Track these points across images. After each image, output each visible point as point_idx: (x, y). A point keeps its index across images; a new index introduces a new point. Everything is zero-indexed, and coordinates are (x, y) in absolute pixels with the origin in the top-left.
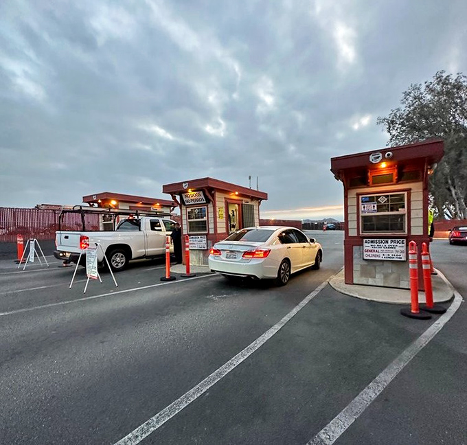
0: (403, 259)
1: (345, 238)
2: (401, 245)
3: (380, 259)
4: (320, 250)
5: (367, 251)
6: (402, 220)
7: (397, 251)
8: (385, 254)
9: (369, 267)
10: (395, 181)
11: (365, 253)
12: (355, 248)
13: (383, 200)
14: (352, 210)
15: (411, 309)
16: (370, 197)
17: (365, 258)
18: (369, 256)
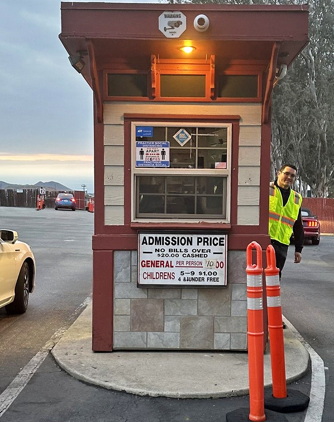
0: (222, 282)
1: (96, 231)
2: (218, 249)
3: (175, 282)
4: (29, 262)
5: (147, 264)
6: (221, 189)
7: (210, 264)
8: (185, 270)
9: (149, 306)
10: (209, 93)
11: (142, 270)
12: (120, 257)
13: (183, 139)
14: (114, 157)
15: (248, 411)
16: (155, 128)
17: (142, 282)
18: (150, 275)
